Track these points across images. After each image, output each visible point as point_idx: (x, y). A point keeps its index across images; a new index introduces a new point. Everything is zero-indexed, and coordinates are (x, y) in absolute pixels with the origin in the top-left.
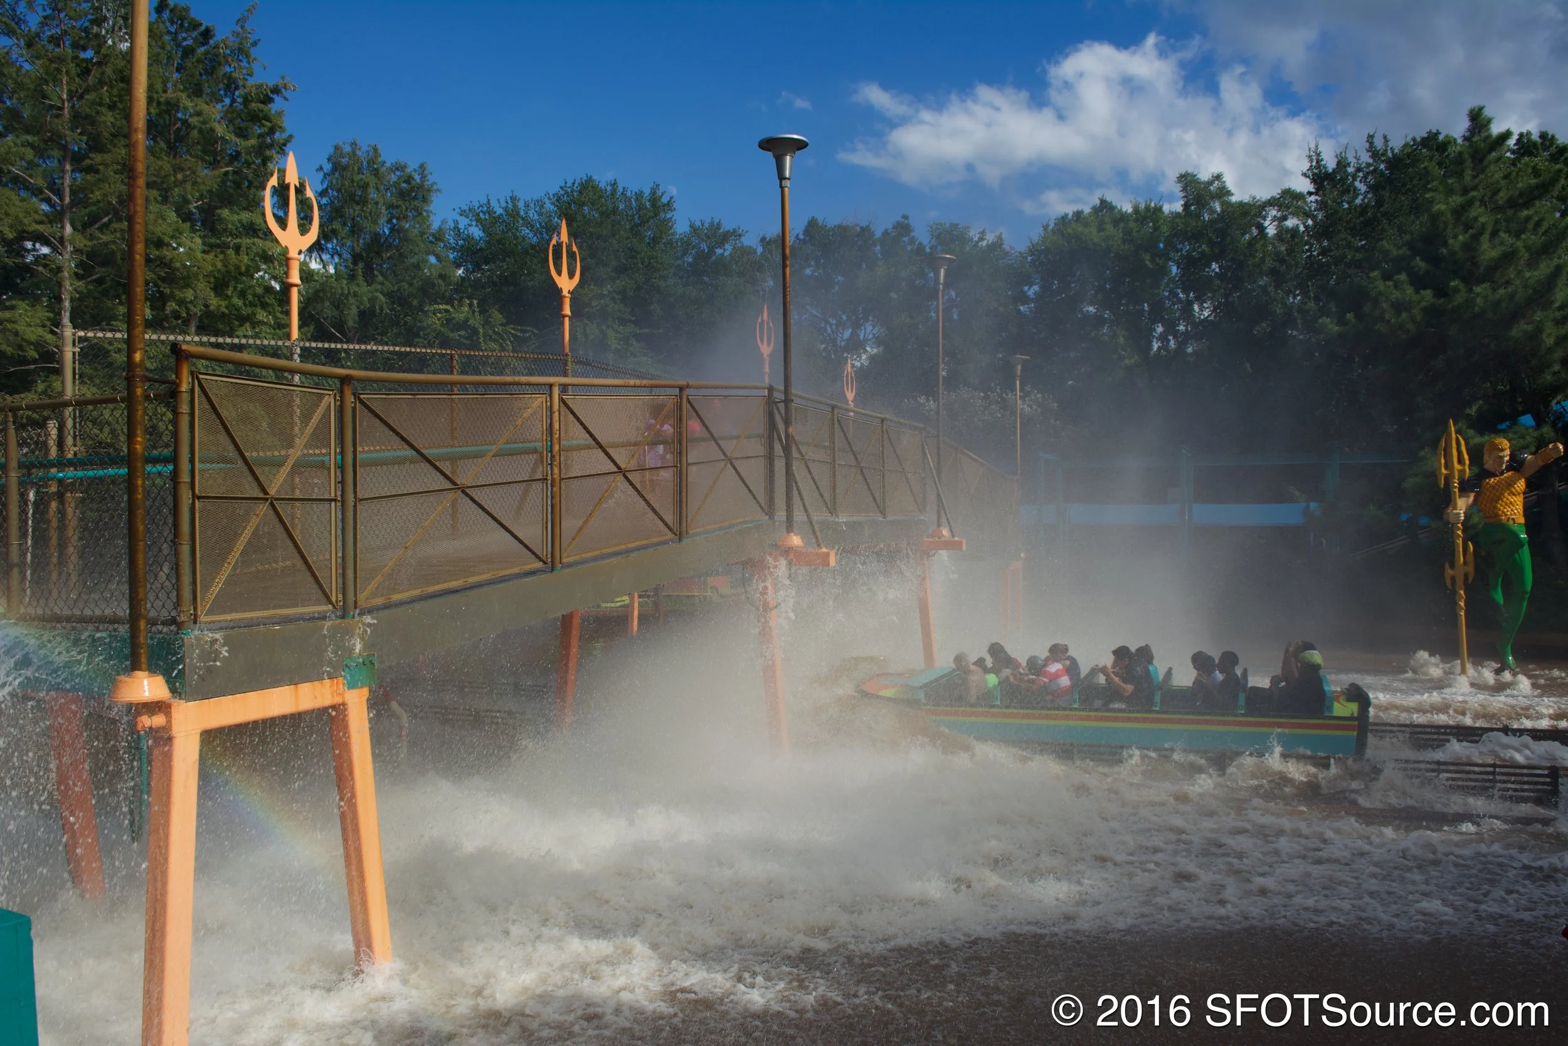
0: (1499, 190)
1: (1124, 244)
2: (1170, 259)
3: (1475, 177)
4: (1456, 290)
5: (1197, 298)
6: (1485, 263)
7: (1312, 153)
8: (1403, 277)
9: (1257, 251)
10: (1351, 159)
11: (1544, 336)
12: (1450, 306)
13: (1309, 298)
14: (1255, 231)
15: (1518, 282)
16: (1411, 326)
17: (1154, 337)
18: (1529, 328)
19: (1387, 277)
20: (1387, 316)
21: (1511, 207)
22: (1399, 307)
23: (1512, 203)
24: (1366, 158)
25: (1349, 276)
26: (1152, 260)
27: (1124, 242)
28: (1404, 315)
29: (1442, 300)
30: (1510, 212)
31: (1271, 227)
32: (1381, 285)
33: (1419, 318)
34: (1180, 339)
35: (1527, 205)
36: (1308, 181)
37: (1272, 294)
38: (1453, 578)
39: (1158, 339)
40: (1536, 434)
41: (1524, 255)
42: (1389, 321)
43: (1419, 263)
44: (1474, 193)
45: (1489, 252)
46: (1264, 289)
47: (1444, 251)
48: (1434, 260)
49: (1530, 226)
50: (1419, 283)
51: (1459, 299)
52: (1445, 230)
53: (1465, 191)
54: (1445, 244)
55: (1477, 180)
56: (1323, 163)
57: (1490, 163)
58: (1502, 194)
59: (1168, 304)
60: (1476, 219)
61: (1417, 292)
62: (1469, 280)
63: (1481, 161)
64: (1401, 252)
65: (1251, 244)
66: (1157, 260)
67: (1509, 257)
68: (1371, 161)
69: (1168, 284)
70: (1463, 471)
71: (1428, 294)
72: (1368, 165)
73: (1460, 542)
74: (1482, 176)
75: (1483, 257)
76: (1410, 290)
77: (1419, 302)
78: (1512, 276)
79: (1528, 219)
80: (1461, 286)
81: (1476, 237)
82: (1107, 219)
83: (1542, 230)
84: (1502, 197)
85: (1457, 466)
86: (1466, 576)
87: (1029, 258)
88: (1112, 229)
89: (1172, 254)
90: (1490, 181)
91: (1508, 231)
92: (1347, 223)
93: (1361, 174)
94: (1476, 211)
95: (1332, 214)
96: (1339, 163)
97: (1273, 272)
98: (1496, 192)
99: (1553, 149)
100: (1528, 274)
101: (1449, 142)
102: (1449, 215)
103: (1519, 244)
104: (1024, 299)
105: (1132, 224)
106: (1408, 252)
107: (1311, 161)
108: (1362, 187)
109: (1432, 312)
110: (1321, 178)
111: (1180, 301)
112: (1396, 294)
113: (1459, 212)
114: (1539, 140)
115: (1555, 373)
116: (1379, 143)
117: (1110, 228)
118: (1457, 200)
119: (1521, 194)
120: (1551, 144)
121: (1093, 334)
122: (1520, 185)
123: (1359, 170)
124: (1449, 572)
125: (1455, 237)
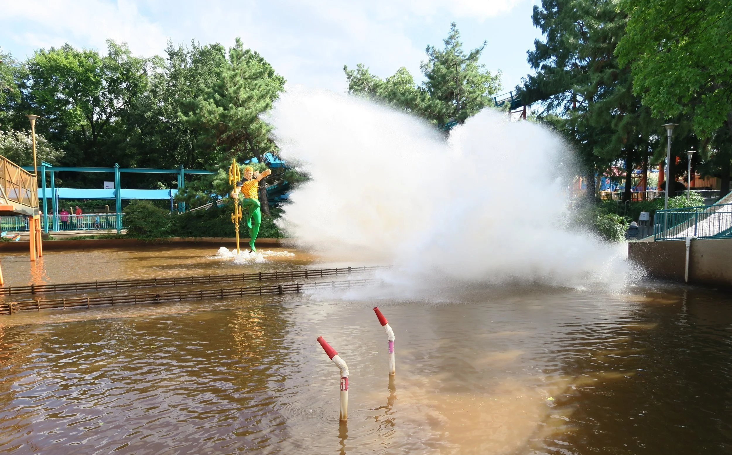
0: (246, 72)
1: (79, 67)
2: (102, 78)
3: (237, 65)
4: (232, 108)
5: (116, 98)
6: (242, 99)
7: (168, 42)
8: (212, 100)
9: (143, 80)
10: (185, 48)
11: (263, 129)
12: (229, 114)
13: (169, 104)
14: (142, 72)
15: (253, 108)
16: (215, 121)
17: (95, 113)
18: (258, 126)
19: (205, 100)
20: (206, 115)
21: (249, 79)
22: (210, 113)
23: (250, 77)
24: (191, 49)
25: (185, 97)
26: (94, 77)
27: (79, 66)
28: (212, 116)
29: (226, 111)
30: (249, 81)
31: (149, 71)
32: (203, 103)
33: (218, 117)
34: (108, 115)
35: (255, 79)
36: (167, 54)
37: (153, 100)
38: (234, 219)
39: (97, 114)
40: (259, 165)
41: (255, 98)
42: (206, 118)
43: (217, 96)
44: (237, 71)
45: (243, 95)
46: (148, 97)
47: (226, 92)
48: (223, 95)
49: (257, 87)
50: (217, 104)
51: (232, 112)
52: (227, 84)
53: (234, 70)
54: (227, 90)
55: (238, 66)
56: (173, 47)
57: (243, 60)
58: (247, 73)
59: (101, 99)
60: (238, 82)
61: (217, 107)
62: (237, 105)
63: (240, 59)
64: (209, 90)
65: (140, 77)
66: (96, 77)
67: (250, 98)
68: (193, 50)
69: (101, 90)
70: (238, 179)
71: (221, 108)
72: (192, 52)
73: (237, 205)
74: (240, 65)
75: (241, 97)
76: (215, 106)
77: (218, 111)
78: (251, 105)
79: (256, 85)
80: (234, 107)
81: (239, 89)
82: (70, 54)
83: (261, 89)
84: (247, 75)
85: (236, 177)
86: (239, 218)
87: (27, 66)
88: (73, 59)
89: (103, 76)
90: (243, 67)
91: (249, 88)
92: (184, 74)
93: (189, 55)
94: (238, 78)
95: (178, 70)
96: (180, 49)
97: (153, 91)
98: (245, 72)
99: (258, 59)
100: (257, 105)
101: (222, 48)
102: (228, 78)
103: (254, 93)
104: (24, 86)
105: (83, 59)
106: (212, 91)
107: (168, 45)
108: (189, 61)
109: (223, 116)
110: (172, 53)
111: (107, 98)
112: (209, 107)
113: (233, 77)
114: (254, 54)
115: (265, 144)
116: (196, 44)
117: (71, 59)
118: (231, 73)
119: (254, 74)
120: (258, 57)
121: (63, 108)
122: (253, 71)
123: (188, 53)
124: (233, 217)
125: (231, 87)
